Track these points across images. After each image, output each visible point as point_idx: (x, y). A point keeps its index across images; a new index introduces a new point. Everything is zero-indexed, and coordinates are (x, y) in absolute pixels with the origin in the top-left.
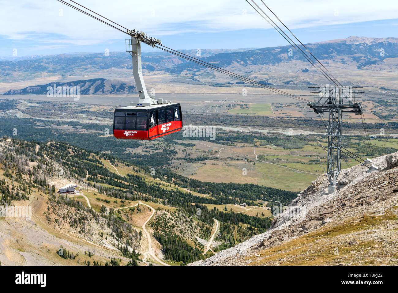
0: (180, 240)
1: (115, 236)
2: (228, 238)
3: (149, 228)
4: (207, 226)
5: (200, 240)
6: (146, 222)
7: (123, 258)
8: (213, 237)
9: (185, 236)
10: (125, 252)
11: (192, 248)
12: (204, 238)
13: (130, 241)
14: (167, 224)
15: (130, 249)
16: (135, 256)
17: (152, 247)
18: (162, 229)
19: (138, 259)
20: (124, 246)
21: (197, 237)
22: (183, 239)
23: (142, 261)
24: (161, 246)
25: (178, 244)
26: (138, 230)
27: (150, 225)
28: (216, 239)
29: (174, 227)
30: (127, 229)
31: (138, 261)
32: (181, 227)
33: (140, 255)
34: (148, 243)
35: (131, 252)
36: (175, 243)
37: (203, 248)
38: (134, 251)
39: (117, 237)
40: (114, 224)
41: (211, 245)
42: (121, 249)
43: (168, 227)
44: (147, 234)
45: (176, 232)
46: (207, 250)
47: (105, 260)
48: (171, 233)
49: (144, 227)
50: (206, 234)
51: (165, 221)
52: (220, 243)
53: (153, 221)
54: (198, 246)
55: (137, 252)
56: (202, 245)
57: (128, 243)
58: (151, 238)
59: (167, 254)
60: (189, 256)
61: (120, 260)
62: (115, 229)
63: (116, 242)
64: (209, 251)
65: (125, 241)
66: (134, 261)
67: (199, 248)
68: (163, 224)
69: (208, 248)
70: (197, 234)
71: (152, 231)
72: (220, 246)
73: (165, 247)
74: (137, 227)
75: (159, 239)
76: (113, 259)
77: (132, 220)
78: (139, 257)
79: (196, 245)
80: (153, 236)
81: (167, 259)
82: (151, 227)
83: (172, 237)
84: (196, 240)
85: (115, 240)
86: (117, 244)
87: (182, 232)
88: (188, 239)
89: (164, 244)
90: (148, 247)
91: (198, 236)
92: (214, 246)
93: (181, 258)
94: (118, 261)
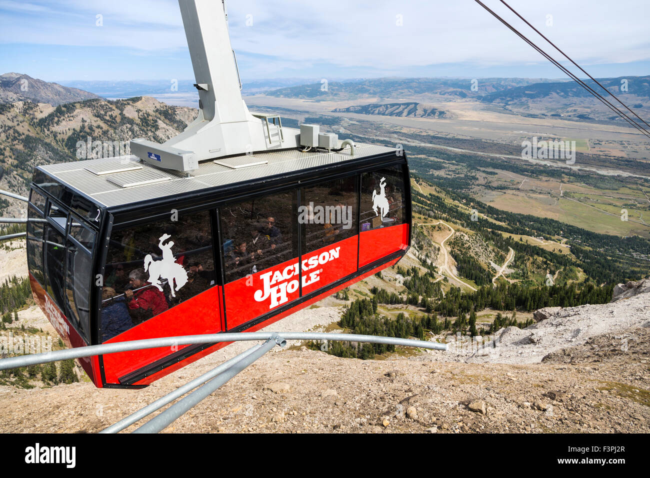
0: (474, 261)
1: (417, 248)
2: (522, 267)
3: (447, 246)
4: (502, 253)
5: (493, 264)
6: (445, 240)
7: (422, 268)
8: (506, 264)
9: (480, 259)
10: (424, 263)
11: (485, 271)
12: (498, 263)
13: (429, 254)
14: (464, 245)
15: (429, 261)
16: (432, 268)
17: (448, 262)
18: (458, 248)
19: (435, 271)
20: (423, 257)
21: (490, 261)
22: (477, 261)
23: (438, 273)
24: (456, 263)
25: (472, 264)
26: (437, 246)
27: (448, 243)
28: (509, 267)
29: (470, 248)
30: (428, 243)
31: (435, 273)
32: (477, 250)
33: (436, 268)
34: (444, 259)
35: (429, 264)
36: (470, 263)
37: (495, 273)
38: (432, 264)
39: (418, 249)
40: (417, 238)
41: (504, 271)
42: (420, 259)
43: (464, 248)
44: (445, 250)
45: (471, 253)
46: (499, 275)
47: (407, 266)
48: (467, 253)
49: (442, 244)
50: (500, 260)
51: (463, 242)
52: (513, 271)
53: (452, 240)
54: (490, 270)
55: (434, 265)
56: (494, 269)
57: (427, 256)
58: (448, 255)
59: (461, 272)
60: (482, 277)
61: (420, 269)
62: (417, 242)
63: (417, 253)
64: (501, 276)
65: (425, 253)
66: (431, 272)
67: (491, 271)
68: (460, 244)
69: (500, 274)
70: (491, 258)
71: (449, 249)
72: (512, 273)
73: (459, 265)
74: (436, 243)
75: (455, 257)
76: (413, 267)
77: (432, 236)
78: (436, 269)
79: (489, 268)
80: (450, 253)
81: (460, 275)
82: (449, 245)
83: (468, 257)
84: (490, 264)
85: (416, 251)
86: (418, 255)
87: (477, 254)
88: (482, 261)
89: (459, 262)
90: (444, 262)
91: (492, 260)
92: (506, 273)
93: (474, 277)
94: (418, 269)
